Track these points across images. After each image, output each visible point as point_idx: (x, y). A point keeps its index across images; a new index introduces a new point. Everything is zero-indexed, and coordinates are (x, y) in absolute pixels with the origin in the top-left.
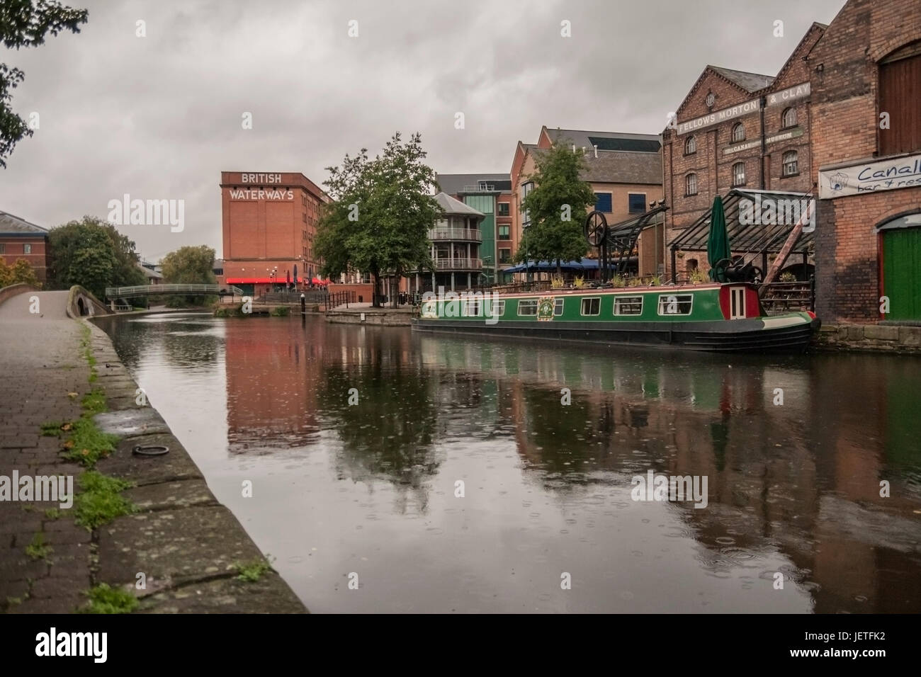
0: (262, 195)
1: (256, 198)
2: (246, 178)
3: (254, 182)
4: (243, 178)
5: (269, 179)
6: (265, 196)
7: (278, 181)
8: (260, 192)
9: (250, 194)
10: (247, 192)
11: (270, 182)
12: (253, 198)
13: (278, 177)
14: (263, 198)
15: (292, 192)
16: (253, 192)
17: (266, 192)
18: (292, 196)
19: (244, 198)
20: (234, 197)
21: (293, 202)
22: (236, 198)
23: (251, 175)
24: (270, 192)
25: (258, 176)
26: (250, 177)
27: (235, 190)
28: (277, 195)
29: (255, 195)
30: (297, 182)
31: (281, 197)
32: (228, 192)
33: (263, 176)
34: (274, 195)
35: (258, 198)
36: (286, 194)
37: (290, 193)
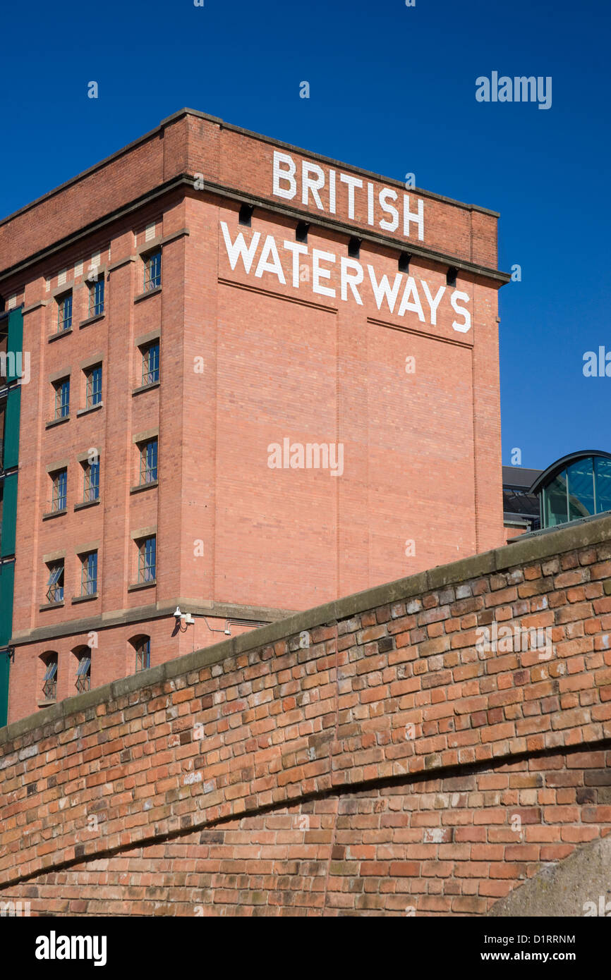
0: (355, 281)
1: (331, 293)
2: (289, 176)
3: (320, 206)
4: (278, 174)
5: (380, 214)
6: (365, 288)
7: (414, 227)
8: (348, 262)
10: (297, 248)
11: (384, 225)
12: (318, 289)
13: (414, 209)
14: (359, 301)
15: (465, 297)
16: (323, 252)
17: (371, 268)
18: (467, 315)
19: (282, 280)
20: (240, 259)
21: (470, 347)
22: (248, 266)
23: (308, 166)
24: (385, 277)
25: (338, 180)
26: (305, 174)
27: (244, 228)
28: (411, 300)
29: (327, 274)
30: (485, 255)
31: (427, 312)
32: (214, 225)
33: (355, 187)
34: (400, 296)
35: (339, 293)
36: (445, 300)
37: (460, 302)
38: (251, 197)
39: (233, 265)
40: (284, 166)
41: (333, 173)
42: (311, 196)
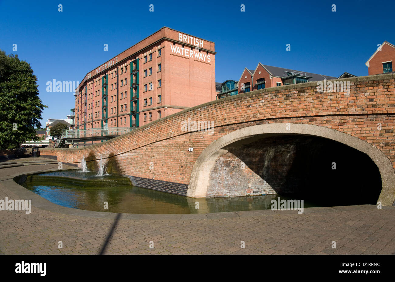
0: (192, 54)
1: (188, 56)
2: (181, 37)
3: (186, 42)
4: (179, 37)
5: (196, 43)
6: (194, 55)
7: (201, 45)
8: (191, 51)
9: (184, 51)
10: (183, 49)
11: (196, 45)
12: (186, 55)
13: (201, 42)
14: (193, 57)
16: (187, 49)
17: (194, 52)
18: (210, 59)
19: (180, 54)
20: (174, 51)
21: (210, 64)
22: (175, 52)
23: (184, 35)
24: (197, 54)
25: (189, 38)
26: (184, 37)
27: (174, 45)
28: (201, 57)
29: (187, 53)
30: (213, 49)
31: (204, 59)
32: (169, 45)
33: (192, 39)
34: (199, 56)
35: (189, 56)
36: (206, 57)
37: (209, 57)
38: (175, 41)
39: (173, 51)
40: (180, 35)
41: (188, 36)
42: (185, 40)
